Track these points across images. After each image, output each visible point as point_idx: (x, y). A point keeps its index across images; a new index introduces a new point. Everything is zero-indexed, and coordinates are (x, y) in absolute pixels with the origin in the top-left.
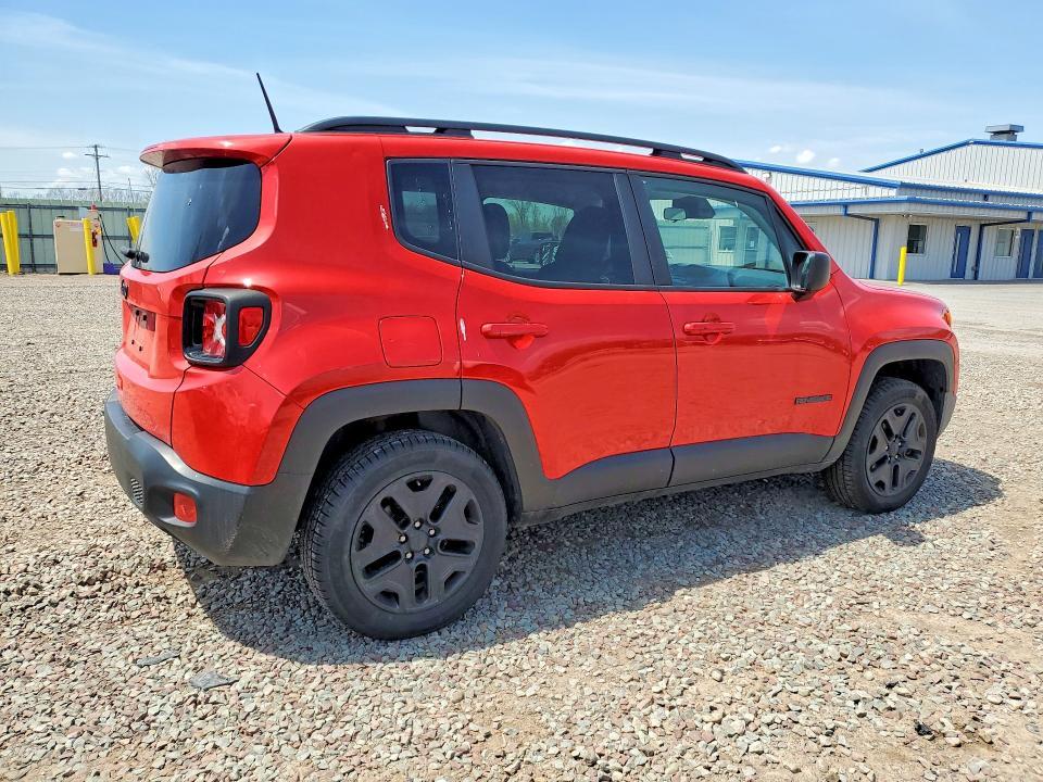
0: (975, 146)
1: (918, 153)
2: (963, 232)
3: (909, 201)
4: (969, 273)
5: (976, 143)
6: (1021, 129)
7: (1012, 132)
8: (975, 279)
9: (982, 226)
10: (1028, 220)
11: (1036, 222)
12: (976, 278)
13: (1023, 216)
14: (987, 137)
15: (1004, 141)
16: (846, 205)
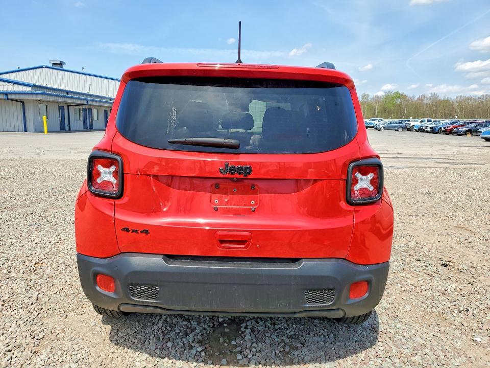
0: (46, 69)
1: (17, 69)
2: (61, 109)
3: (42, 94)
4: (67, 128)
5: (46, 67)
6: (64, 63)
7: (61, 64)
8: (70, 131)
9: (68, 106)
10: (87, 104)
11: (91, 105)
12: (70, 129)
13: (85, 102)
14: (51, 65)
15: (59, 68)
16: (7, 94)
